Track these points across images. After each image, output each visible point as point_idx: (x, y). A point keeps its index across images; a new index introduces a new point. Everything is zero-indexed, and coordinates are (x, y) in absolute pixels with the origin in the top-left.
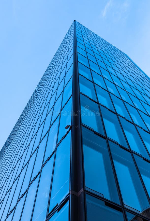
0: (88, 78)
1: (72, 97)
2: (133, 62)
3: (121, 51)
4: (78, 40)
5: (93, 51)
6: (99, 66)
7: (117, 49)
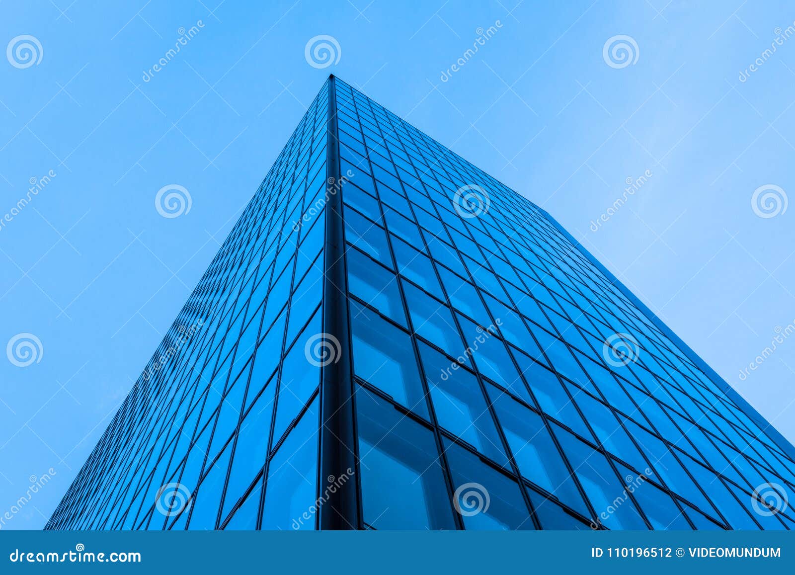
0: (387, 314)
1: (318, 398)
2: (578, 247)
3: (524, 200)
4: (344, 151)
5: (407, 198)
6: (433, 261)
7: (507, 189)
